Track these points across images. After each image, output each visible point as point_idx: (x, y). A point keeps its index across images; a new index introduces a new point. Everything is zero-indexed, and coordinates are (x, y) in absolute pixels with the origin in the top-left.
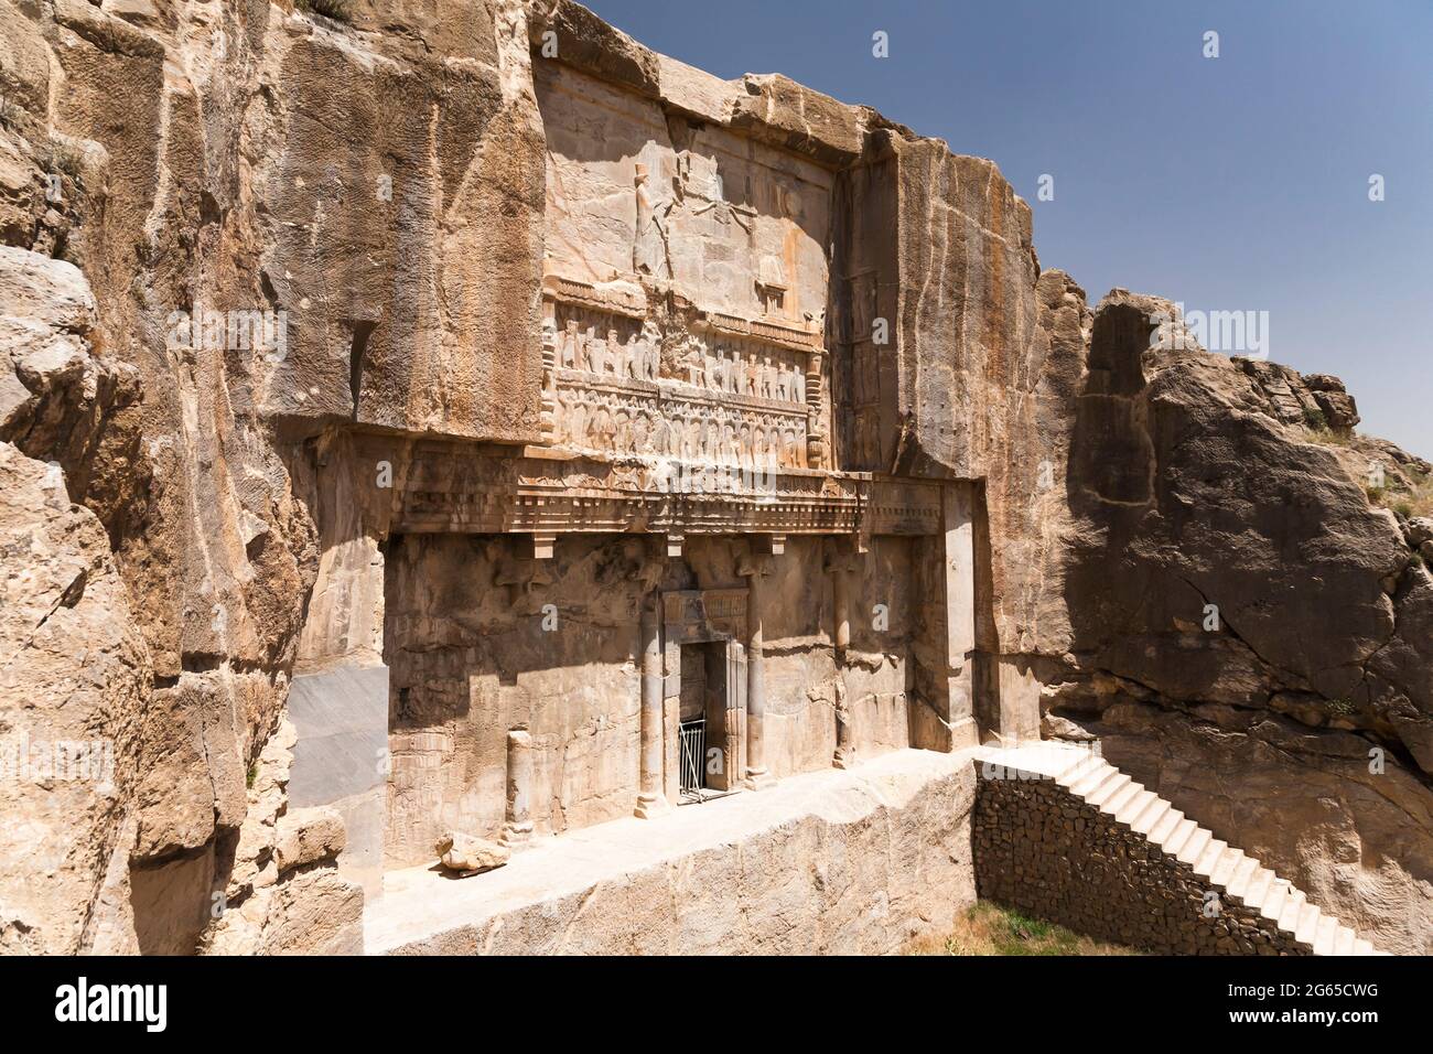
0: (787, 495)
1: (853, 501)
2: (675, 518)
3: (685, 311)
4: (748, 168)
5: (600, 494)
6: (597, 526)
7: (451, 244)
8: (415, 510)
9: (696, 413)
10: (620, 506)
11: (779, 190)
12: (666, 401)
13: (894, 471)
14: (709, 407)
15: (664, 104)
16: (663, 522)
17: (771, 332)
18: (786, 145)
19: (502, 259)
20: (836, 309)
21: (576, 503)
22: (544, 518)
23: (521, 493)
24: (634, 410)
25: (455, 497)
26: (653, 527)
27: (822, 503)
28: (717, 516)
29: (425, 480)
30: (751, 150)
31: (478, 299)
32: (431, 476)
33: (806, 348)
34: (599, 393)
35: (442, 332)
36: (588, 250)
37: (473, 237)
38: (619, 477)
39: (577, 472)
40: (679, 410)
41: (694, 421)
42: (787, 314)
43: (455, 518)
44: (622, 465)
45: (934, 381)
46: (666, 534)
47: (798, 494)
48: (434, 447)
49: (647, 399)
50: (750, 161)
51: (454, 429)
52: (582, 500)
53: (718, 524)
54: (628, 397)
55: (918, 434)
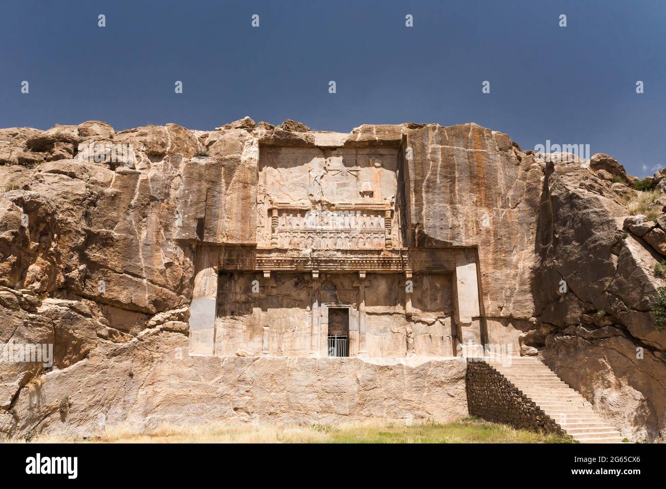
0: (362, 256)
1: (398, 258)
2: (314, 265)
3: (326, 205)
4: (356, 156)
5: (283, 258)
6: (285, 268)
7: (228, 198)
8: (227, 264)
9: (332, 235)
10: (292, 262)
11: (371, 160)
12: (319, 233)
13: (416, 245)
14: (338, 233)
15: (318, 147)
16: (309, 266)
17: (364, 206)
18: (369, 145)
19: (243, 199)
20: (399, 194)
21: (275, 261)
22: (266, 265)
23: (257, 259)
24: (306, 236)
25: (238, 260)
26: (306, 268)
27: (382, 259)
28: (332, 264)
29: (228, 256)
30: (357, 151)
31: (236, 210)
32: (230, 255)
33: (382, 209)
34: (294, 232)
35: (226, 219)
36: (291, 194)
37: (235, 196)
38: (290, 253)
39: (275, 252)
40: (324, 235)
41: (331, 238)
42: (375, 199)
43: (238, 266)
44: (291, 250)
45: (436, 210)
46: (311, 271)
47: (365, 256)
48: (229, 248)
49: (312, 233)
50: (357, 154)
51: (230, 242)
52: (277, 260)
53: (332, 267)
54: (305, 233)
55: (425, 230)
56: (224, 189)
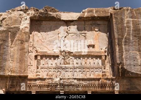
0: (89, 82)
1: (110, 83)
2: (61, 88)
3: (68, 53)
4: (84, 26)
5: (43, 84)
6: (44, 89)
7: (12, 49)
8: (11, 88)
9: (71, 70)
10: (48, 86)
11: (93, 28)
12: (64, 69)
13: (120, 76)
14: (75, 69)
15: (63, 21)
16: (58, 88)
18: (91, 19)
19: (21, 50)
20: (109, 46)
21: (39, 86)
22: (33, 88)
23: (28, 84)
24: (57, 71)
25: (17, 85)
26: (56, 89)
27: (100, 84)
28: (72, 87)
29: (11, 83)
30: (85, 22)
31: (17, 56)
32: (13, 82)
33: (100, 55)
34: (49, 69)
35: (11, 61)
36: (48, 47)
37: (16, 48)
38: (47, 81)
39: (38, 80)
40: (67, 70)
41: (71, 71)
42: (95, 49)
43: (17, 88)
44: (48, 79)
45: (131, 55)
46: (60, 91)
47: (91, 82)
48: (12, 78)
49: (60, 69)
50: (85, 24)
51: (13, 74)
52: (40, 85)
53: (72, 89)
54: (56, 69)
55: (125, 67)
56: (10, 44)
